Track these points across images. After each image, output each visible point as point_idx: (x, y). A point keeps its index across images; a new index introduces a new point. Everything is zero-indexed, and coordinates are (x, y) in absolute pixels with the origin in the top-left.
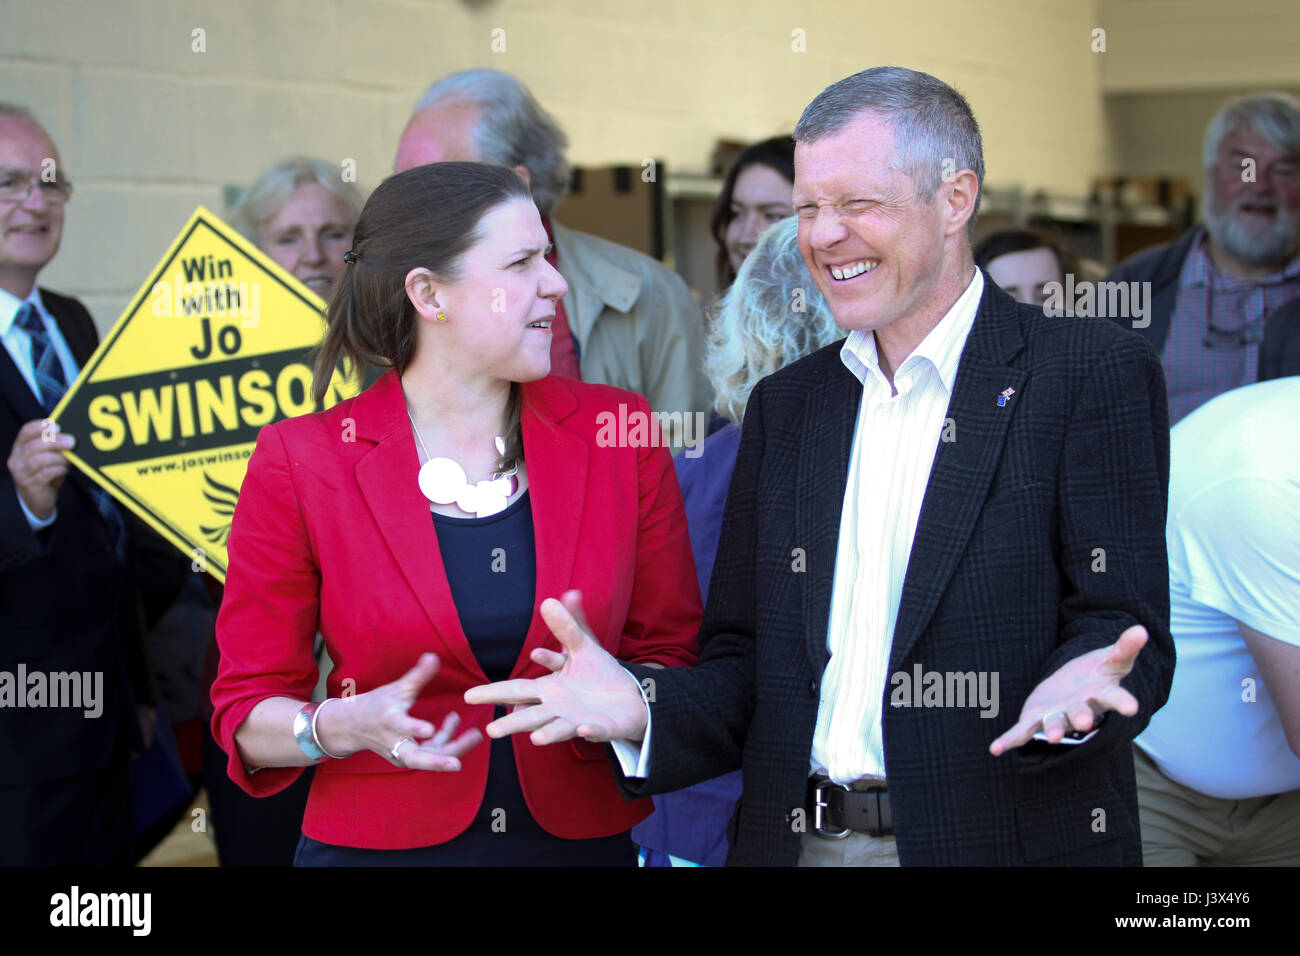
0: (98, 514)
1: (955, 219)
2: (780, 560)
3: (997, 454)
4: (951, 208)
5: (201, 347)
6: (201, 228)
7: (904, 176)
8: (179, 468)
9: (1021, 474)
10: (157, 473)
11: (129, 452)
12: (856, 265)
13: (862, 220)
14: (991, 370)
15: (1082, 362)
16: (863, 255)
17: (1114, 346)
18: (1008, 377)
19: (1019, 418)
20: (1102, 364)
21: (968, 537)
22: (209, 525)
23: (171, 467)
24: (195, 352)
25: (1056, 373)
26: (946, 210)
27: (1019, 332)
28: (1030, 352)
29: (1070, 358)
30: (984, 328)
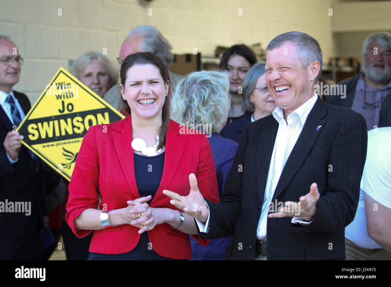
0: (31, 159)
1: (313, 76)
2: (251, 172)
3: (313, 143)
4: (312, 72)
5: (62, 109)
6: (61, 74)
7: (298, 61)
8: (55, 146)
9: (319, 148)
10: (48, 147)
11: (40, 141)
12: (283, 87)
13: (285, 73)
14: (316, 120)
15: (342, 119)
16: (285, 84)
17: (352, 116)
18: (320, 123)
19: (321, 133)
20: (348, 120)
21: (301, 165)
22: (64, 163)
23: (53, 145)
24: (60, 111)
25: (334, 122)
26: (311, 73)
27: (326, 111)
28: (328, 116)
29: (339, 118)
30: (316, 109)
